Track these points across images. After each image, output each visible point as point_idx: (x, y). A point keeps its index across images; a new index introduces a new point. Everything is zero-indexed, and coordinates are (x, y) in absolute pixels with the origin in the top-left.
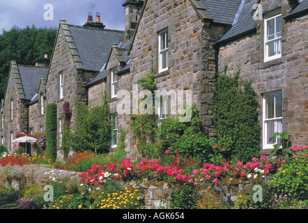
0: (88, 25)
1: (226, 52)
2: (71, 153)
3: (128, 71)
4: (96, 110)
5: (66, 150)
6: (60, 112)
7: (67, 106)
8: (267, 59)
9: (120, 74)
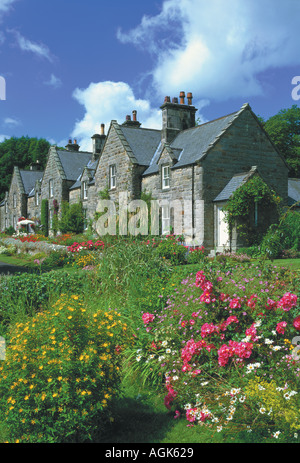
0: (68, 146)
1: (146, 181)
2: (59, 233)
3: (93, 184)
4: (75, 206)
5: (55, 231)
6: (51, 206)
7: (55, 202)
8: (164, 187)
9: (89, 185)
